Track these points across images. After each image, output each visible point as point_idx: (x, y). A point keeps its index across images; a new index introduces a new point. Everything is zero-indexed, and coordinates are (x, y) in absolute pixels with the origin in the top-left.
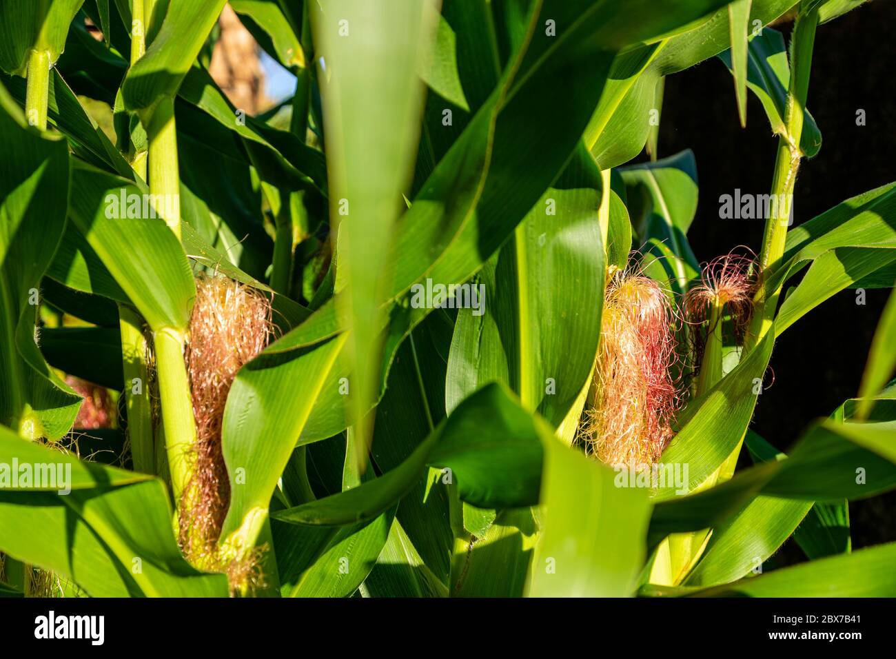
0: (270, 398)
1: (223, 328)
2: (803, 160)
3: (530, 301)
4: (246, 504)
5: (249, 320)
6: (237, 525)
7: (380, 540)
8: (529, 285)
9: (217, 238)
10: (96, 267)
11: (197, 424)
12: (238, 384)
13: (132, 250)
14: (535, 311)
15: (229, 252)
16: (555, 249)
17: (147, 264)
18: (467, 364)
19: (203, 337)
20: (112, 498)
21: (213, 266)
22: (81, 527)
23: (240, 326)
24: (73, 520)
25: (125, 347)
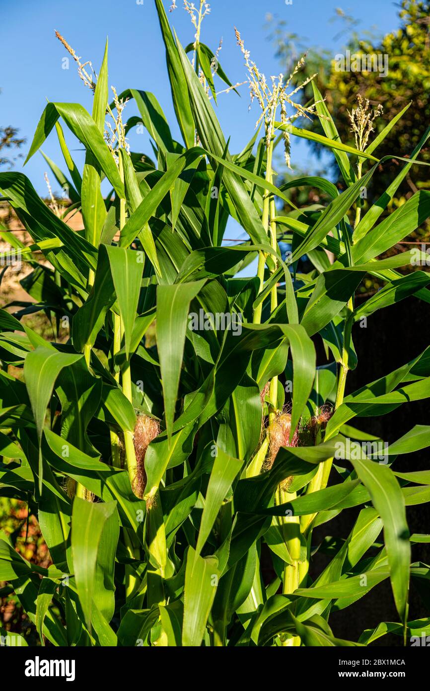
0: (159, 452)
1: (145, 431)
2: (349, 371)
3: (240, 421)
4: (152, 485)
5: (153, 429)
6: (149, 491)
7: (195, 500)
8: (239, 417)
9: (143, 399)
10: (107, 412)
11: (137, 461)
12: (149, 448)
13: (118, 407)
14: (242, 425)
15: (148, 406)
16: (246, 404)
17: (122, 411)
18: (222, 442)
19: (139, 434)
20: (114, 477)
21: (142, 412)
22: (105, 486)
23: (150, 430)
24: (103, 483)
25: (112, 440)
